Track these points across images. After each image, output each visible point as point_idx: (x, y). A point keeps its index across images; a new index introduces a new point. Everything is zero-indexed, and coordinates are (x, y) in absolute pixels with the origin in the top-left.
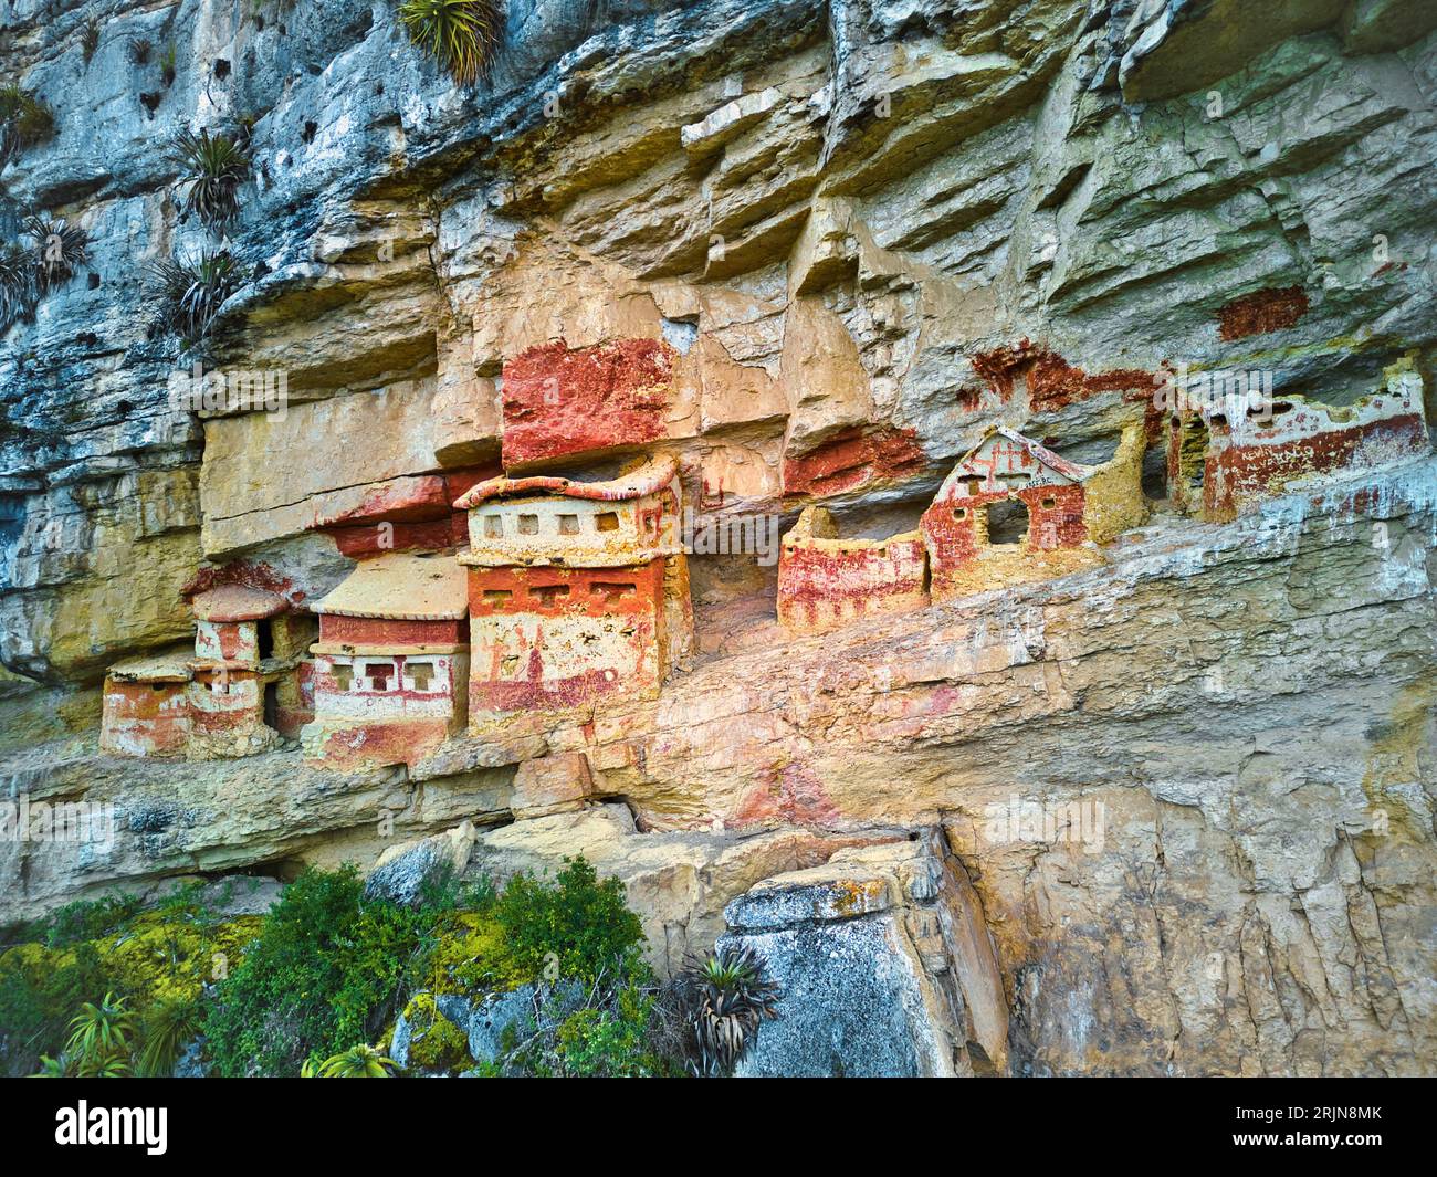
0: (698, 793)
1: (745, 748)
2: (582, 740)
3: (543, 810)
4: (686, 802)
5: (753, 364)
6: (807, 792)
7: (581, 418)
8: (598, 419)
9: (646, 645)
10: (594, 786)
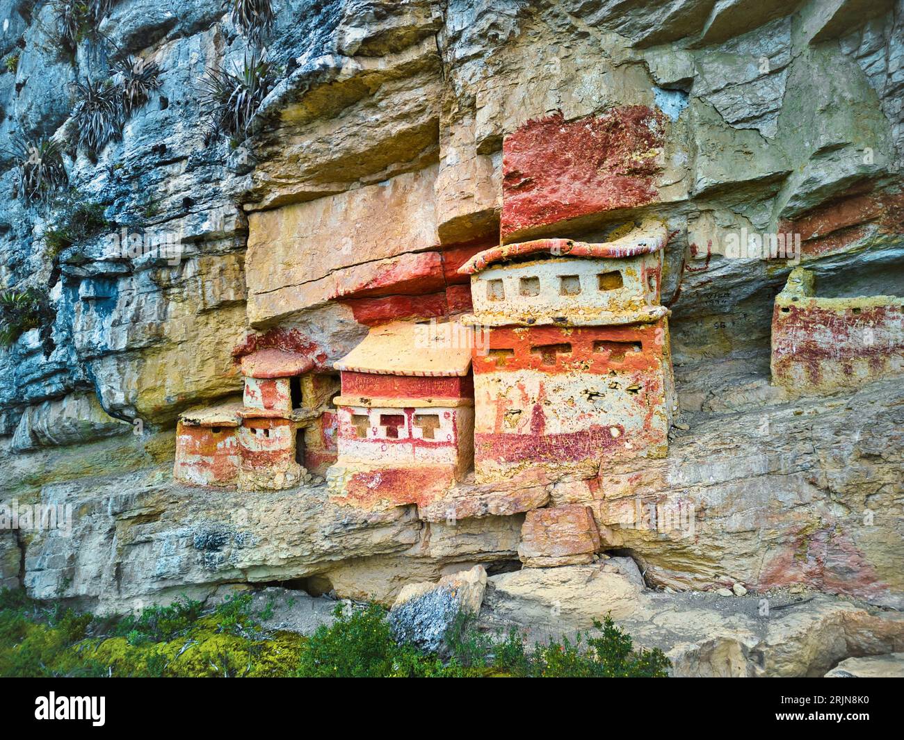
0: (714, 554)
1: (770, 511)
2: (588, 493)
3: (554, 561)
4: (699, 561)
5: (746, 125)
6: (843, 561)
8: (594, 185)
9: (655, 403)
10: (601, 539)
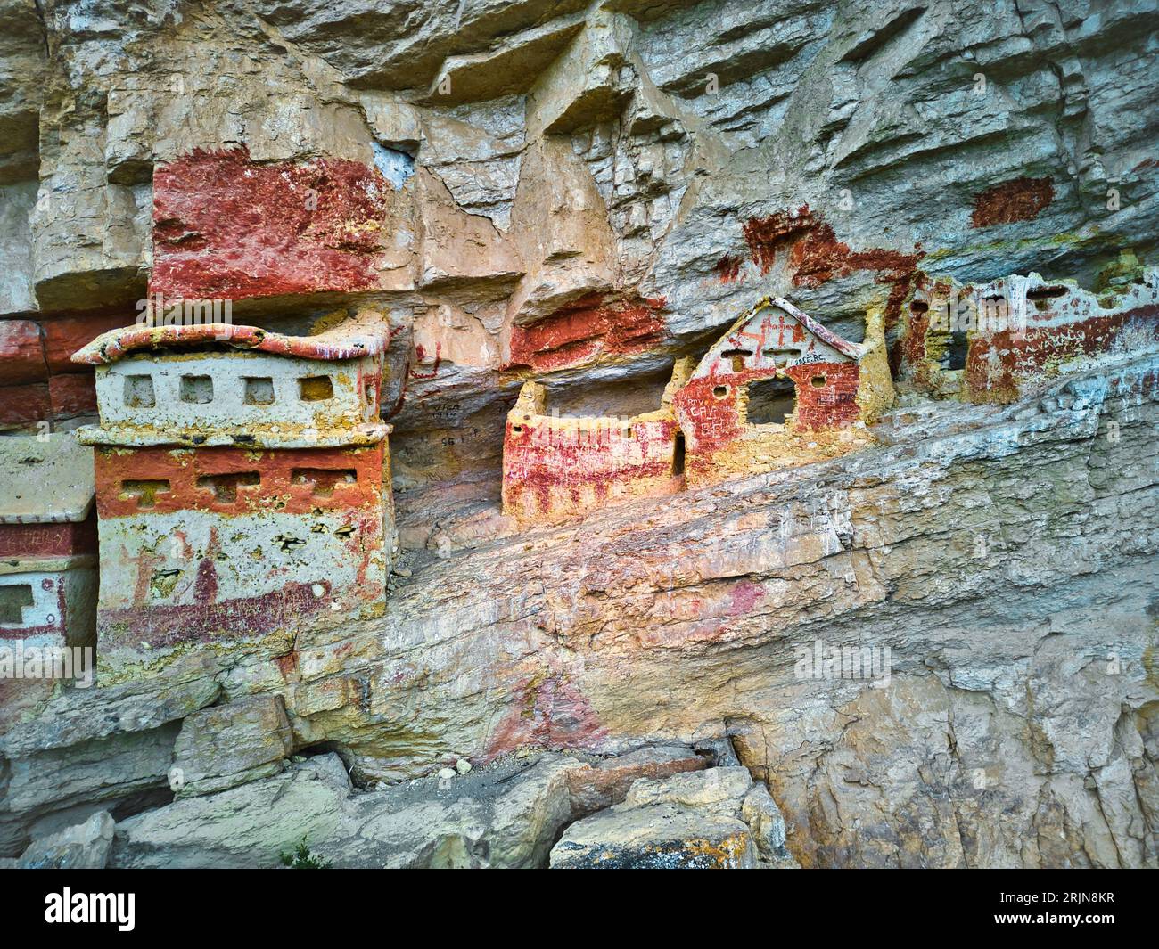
0: (436, 728)
1: (497, 667)
2: (278, 677)
3: (225, 781)
4: (419, 741)
6: (568, 712)
7: (269, 253)
8: (293, 256)
9: (371, 548)
10: (295, 737)
